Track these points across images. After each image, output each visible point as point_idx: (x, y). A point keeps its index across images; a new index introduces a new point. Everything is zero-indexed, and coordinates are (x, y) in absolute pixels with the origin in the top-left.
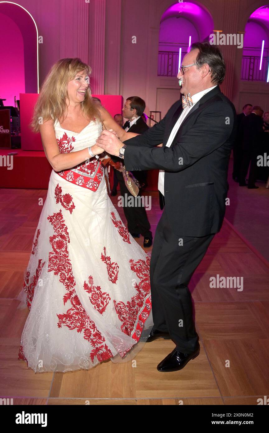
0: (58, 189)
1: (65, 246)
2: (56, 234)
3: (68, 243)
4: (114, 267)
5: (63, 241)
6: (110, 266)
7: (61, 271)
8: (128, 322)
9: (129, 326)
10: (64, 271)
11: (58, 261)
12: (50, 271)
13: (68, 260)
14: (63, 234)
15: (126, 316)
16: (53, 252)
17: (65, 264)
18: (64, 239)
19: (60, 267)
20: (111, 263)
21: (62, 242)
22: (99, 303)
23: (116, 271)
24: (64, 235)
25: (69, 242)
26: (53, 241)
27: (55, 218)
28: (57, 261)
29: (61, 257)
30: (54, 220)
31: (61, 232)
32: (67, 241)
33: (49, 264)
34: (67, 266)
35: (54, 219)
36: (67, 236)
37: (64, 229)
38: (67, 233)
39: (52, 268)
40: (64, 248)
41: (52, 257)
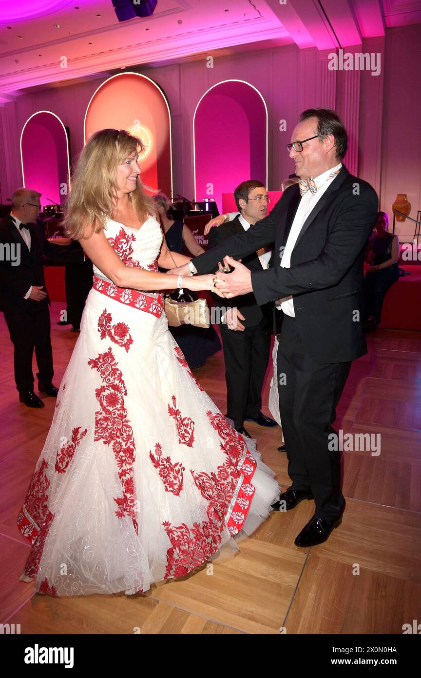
0: (105, 317)
1: (120, 401)
2: (105, 384)
3: (124, 396)
4: (188, 424)
5: (117, 393)
6: (181, 422)
7: (115, 440)
8: (217, 501)
9: (219, 508)
10: (121, 439)
11: (110, 424)
12: (97, 440)
13: (127, 421)
14: (115, 384)
15: (213, 493)
16: (101, 411)
17: (122, 427)
18: (118, 392)
19: (113, 432)
20: (182, 418)
21: (115, 395)
22: (171, 480)
23: (190, 428)
24: (118, 384)
25: (126, 394)
26: (101, 396)
27: (101, 360)
28: (108, 425)
29: (114, 418)
30: (100, 364)
31: (114, 381)
32: (123, 394)
33: (96, 430)
34: (125, 431)
35: (100, 362)
36: (122, 385)
37: (118, 376)
38: (122, 382)
39: (101, 436)
40: (119, 404)
41: (100, 419)
